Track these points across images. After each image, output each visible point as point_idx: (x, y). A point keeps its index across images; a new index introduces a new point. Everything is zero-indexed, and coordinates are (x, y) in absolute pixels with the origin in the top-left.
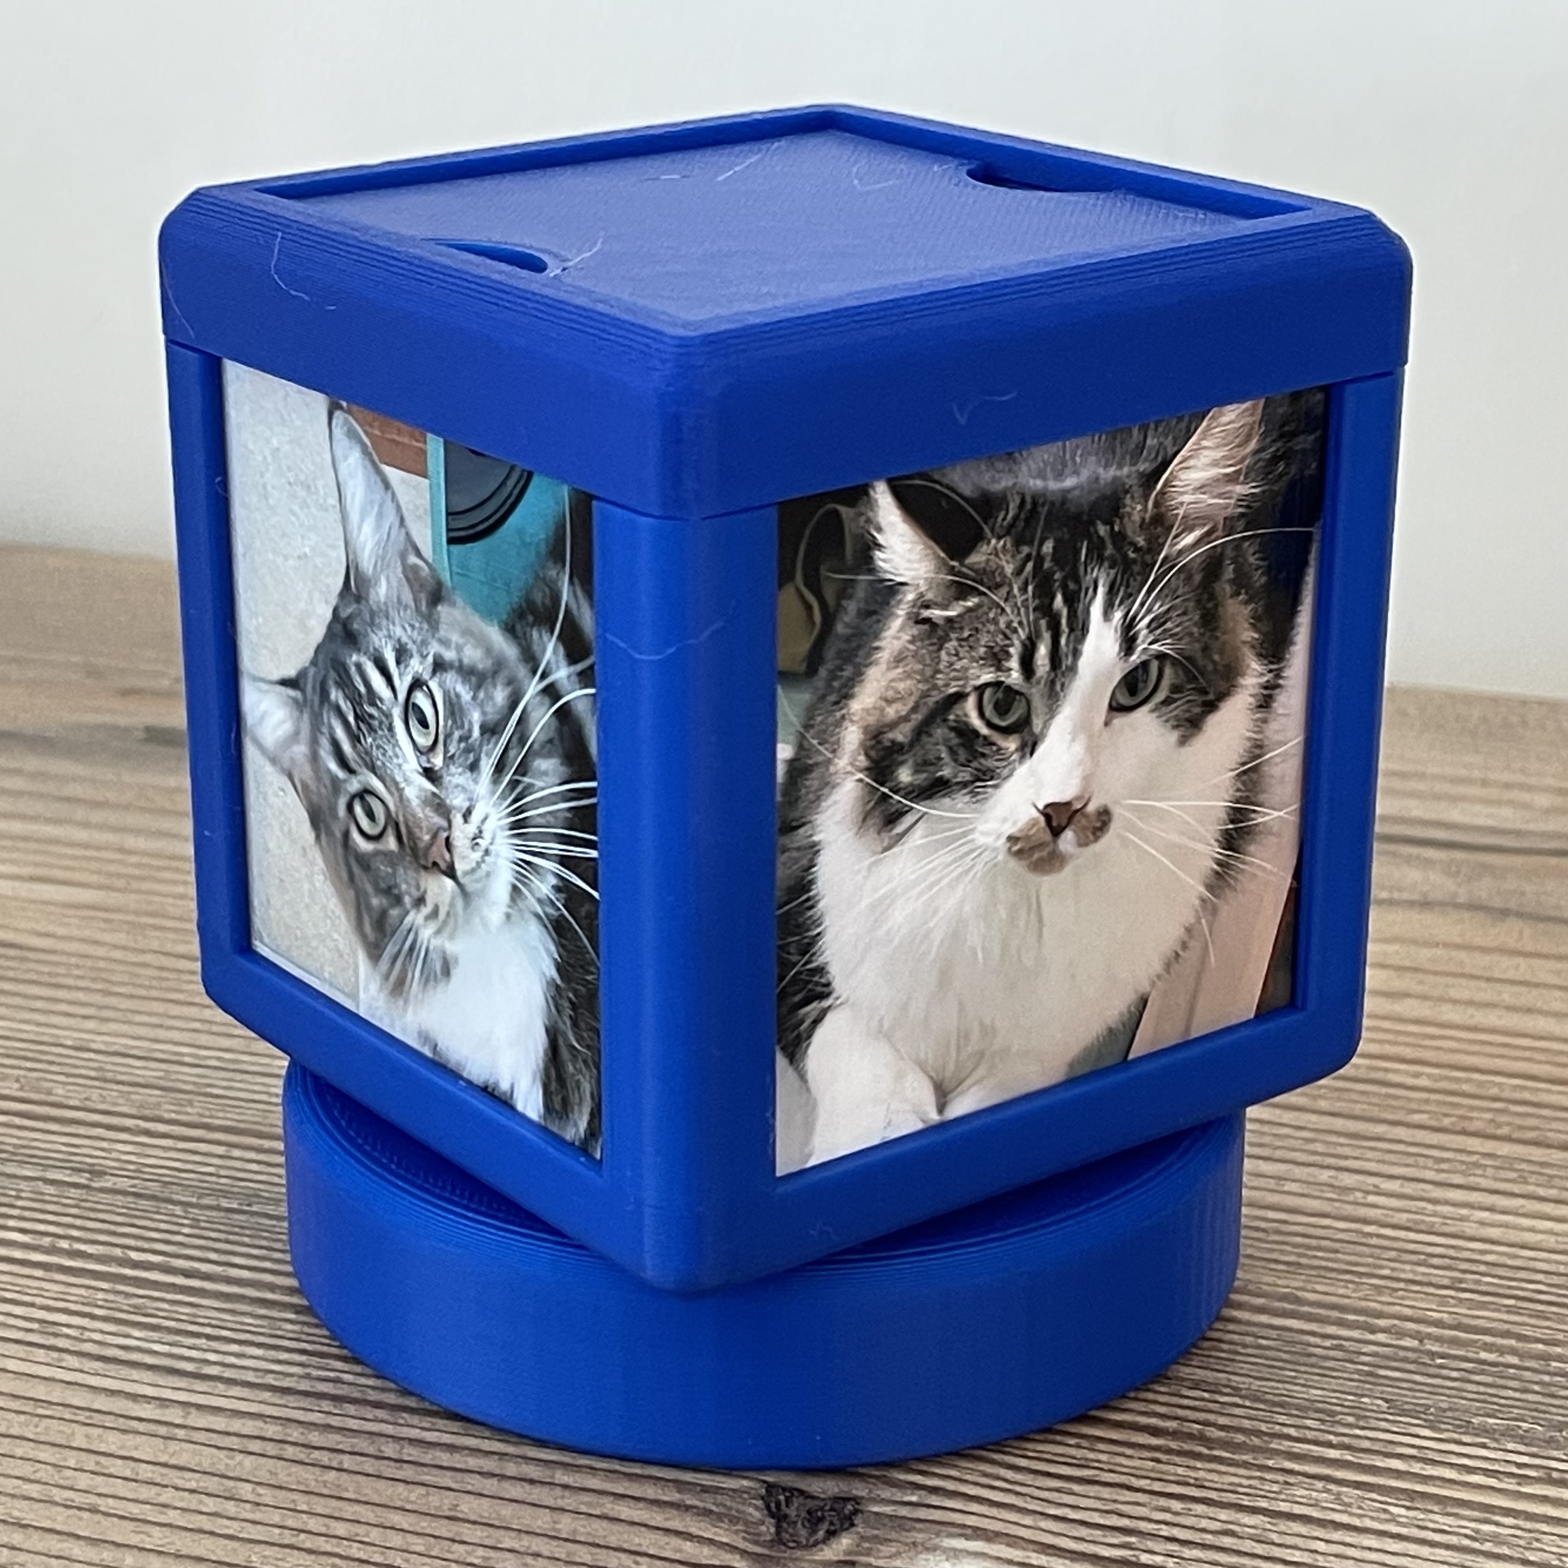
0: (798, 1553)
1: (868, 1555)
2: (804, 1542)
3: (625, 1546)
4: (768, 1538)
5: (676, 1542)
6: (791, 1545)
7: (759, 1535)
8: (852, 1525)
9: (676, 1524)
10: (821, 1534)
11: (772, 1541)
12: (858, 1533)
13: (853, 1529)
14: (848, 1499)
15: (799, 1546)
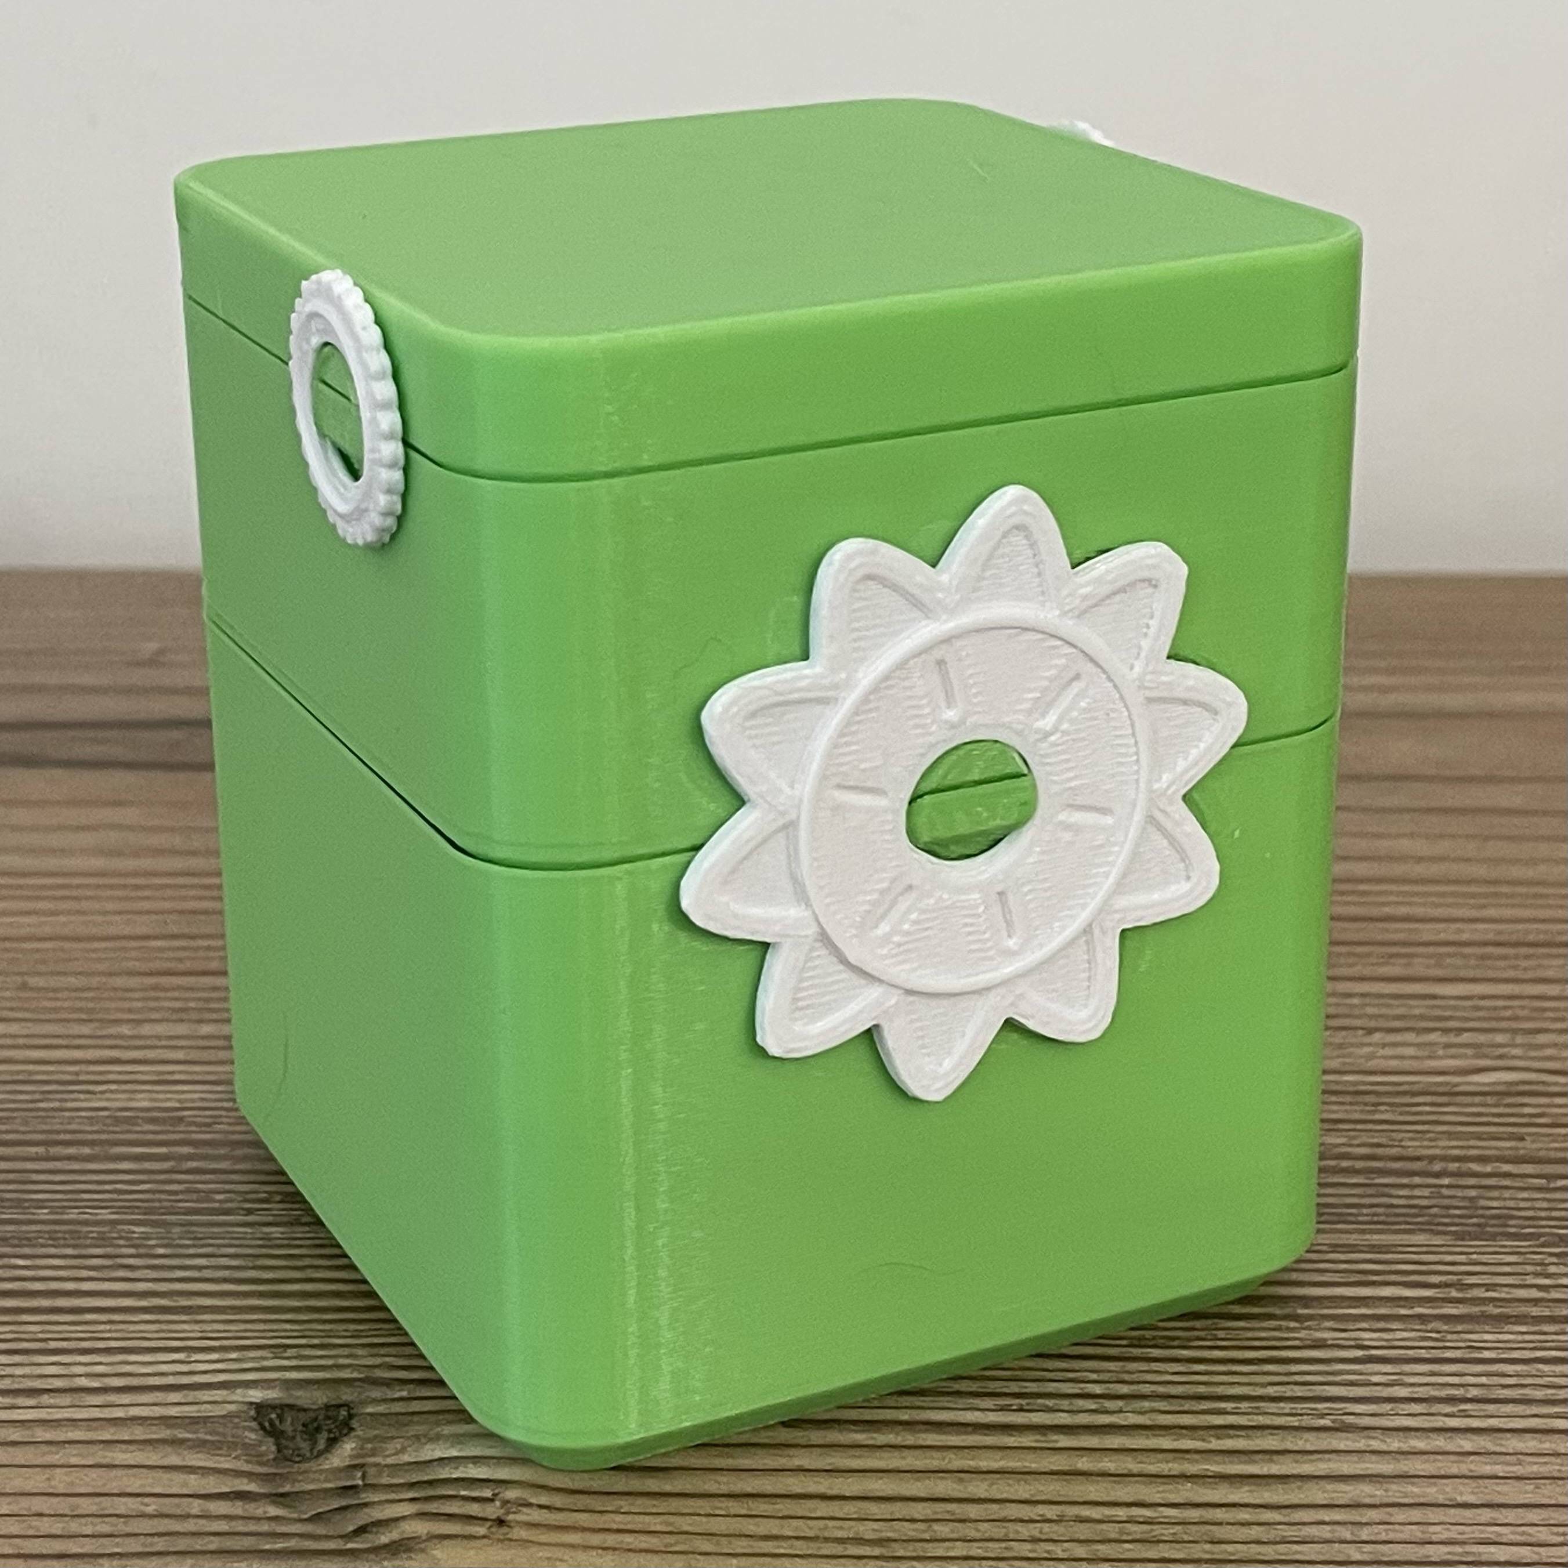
0: (305, 1466)
1: (373, 1455)
2: (308, 1455)
3: (129, 1490)
4: (271, 1456)
5: (179, 1477)
6: (297, 1459)
7: (261, 1455)
8: (352, 1429)
9: (174, 1460)
10: (321, 1444)
11: (274, 1459)
12: (358, 1437)
13: (353, 1434)
14: (339, 1406)
15: (304, 1459)
